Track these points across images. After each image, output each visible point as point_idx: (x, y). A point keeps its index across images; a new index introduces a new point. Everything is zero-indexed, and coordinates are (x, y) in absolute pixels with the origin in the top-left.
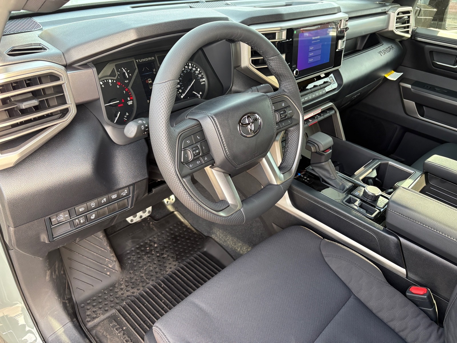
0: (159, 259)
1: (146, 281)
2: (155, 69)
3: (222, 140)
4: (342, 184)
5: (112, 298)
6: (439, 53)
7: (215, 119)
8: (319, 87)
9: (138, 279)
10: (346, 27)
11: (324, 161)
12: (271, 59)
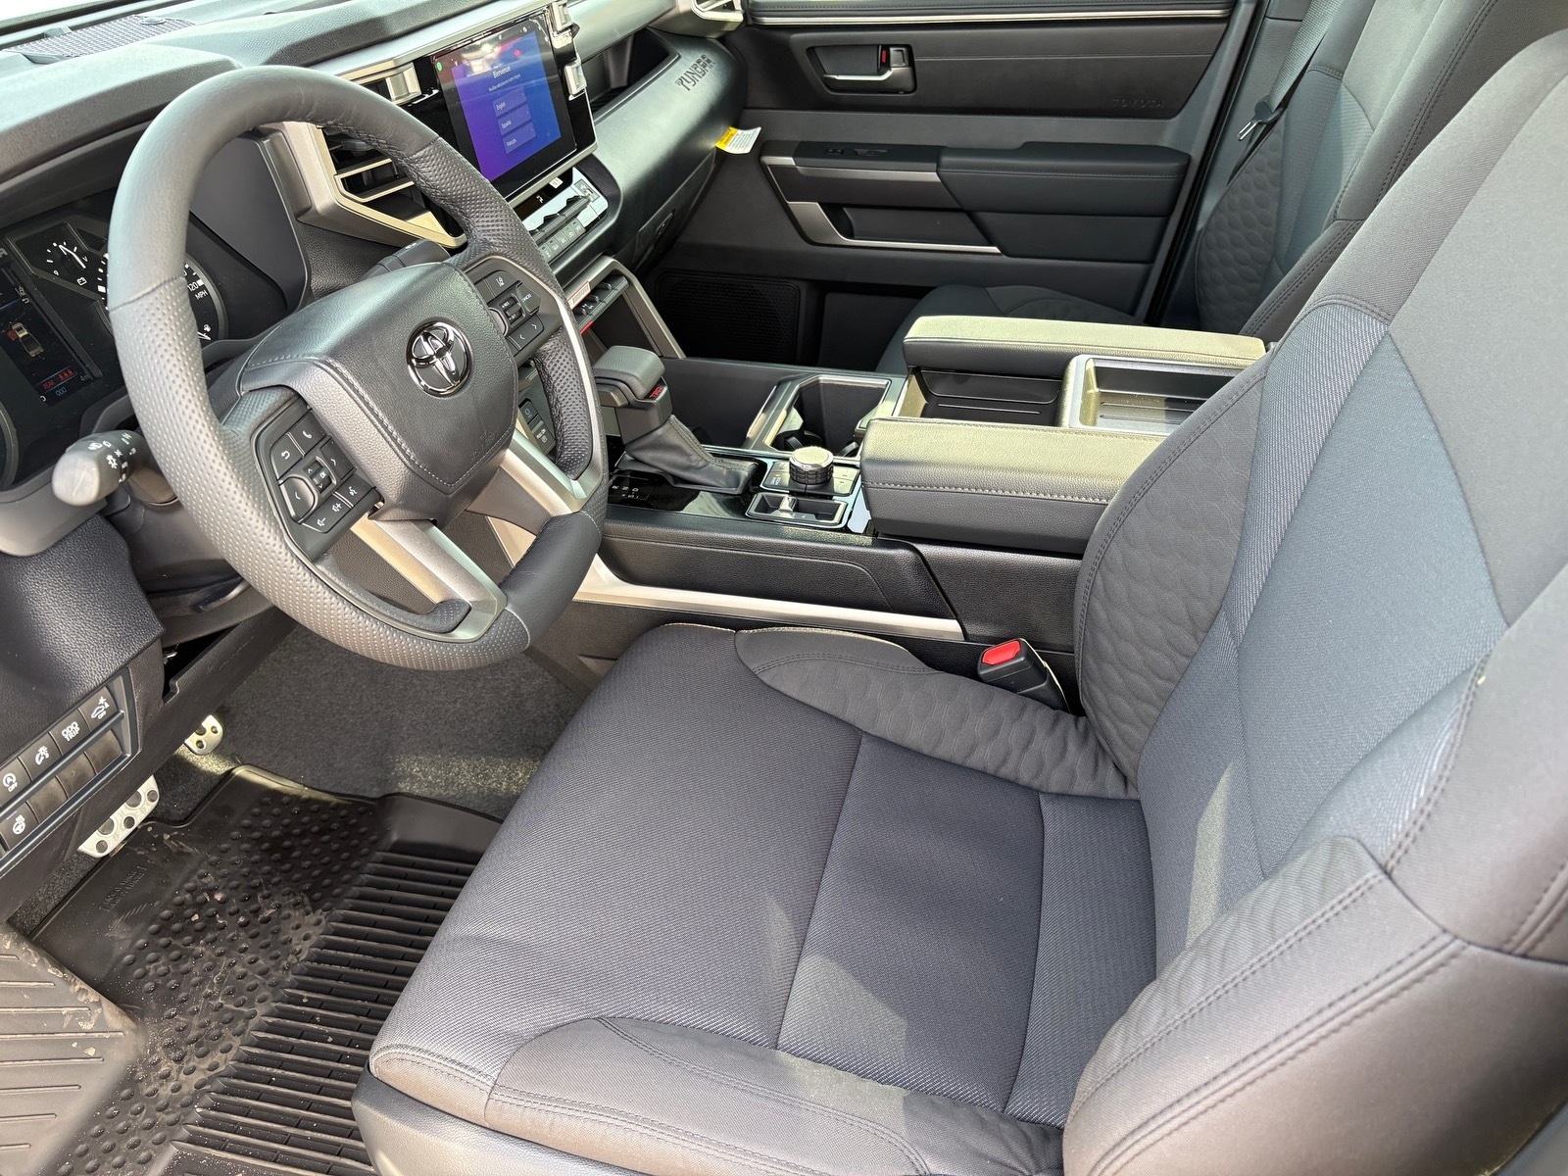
0: (253, 931)
1: (242, 1012)
2: (21, 289)
3: (381, 422)
4: (730, 471)
5: (144, 1119)
6: (832, 48)
7: (337, 365)
8: (561, 219)
9: (209, 1022)
10: (569, 24)
11: (658, 425)
12: (419, 158)
